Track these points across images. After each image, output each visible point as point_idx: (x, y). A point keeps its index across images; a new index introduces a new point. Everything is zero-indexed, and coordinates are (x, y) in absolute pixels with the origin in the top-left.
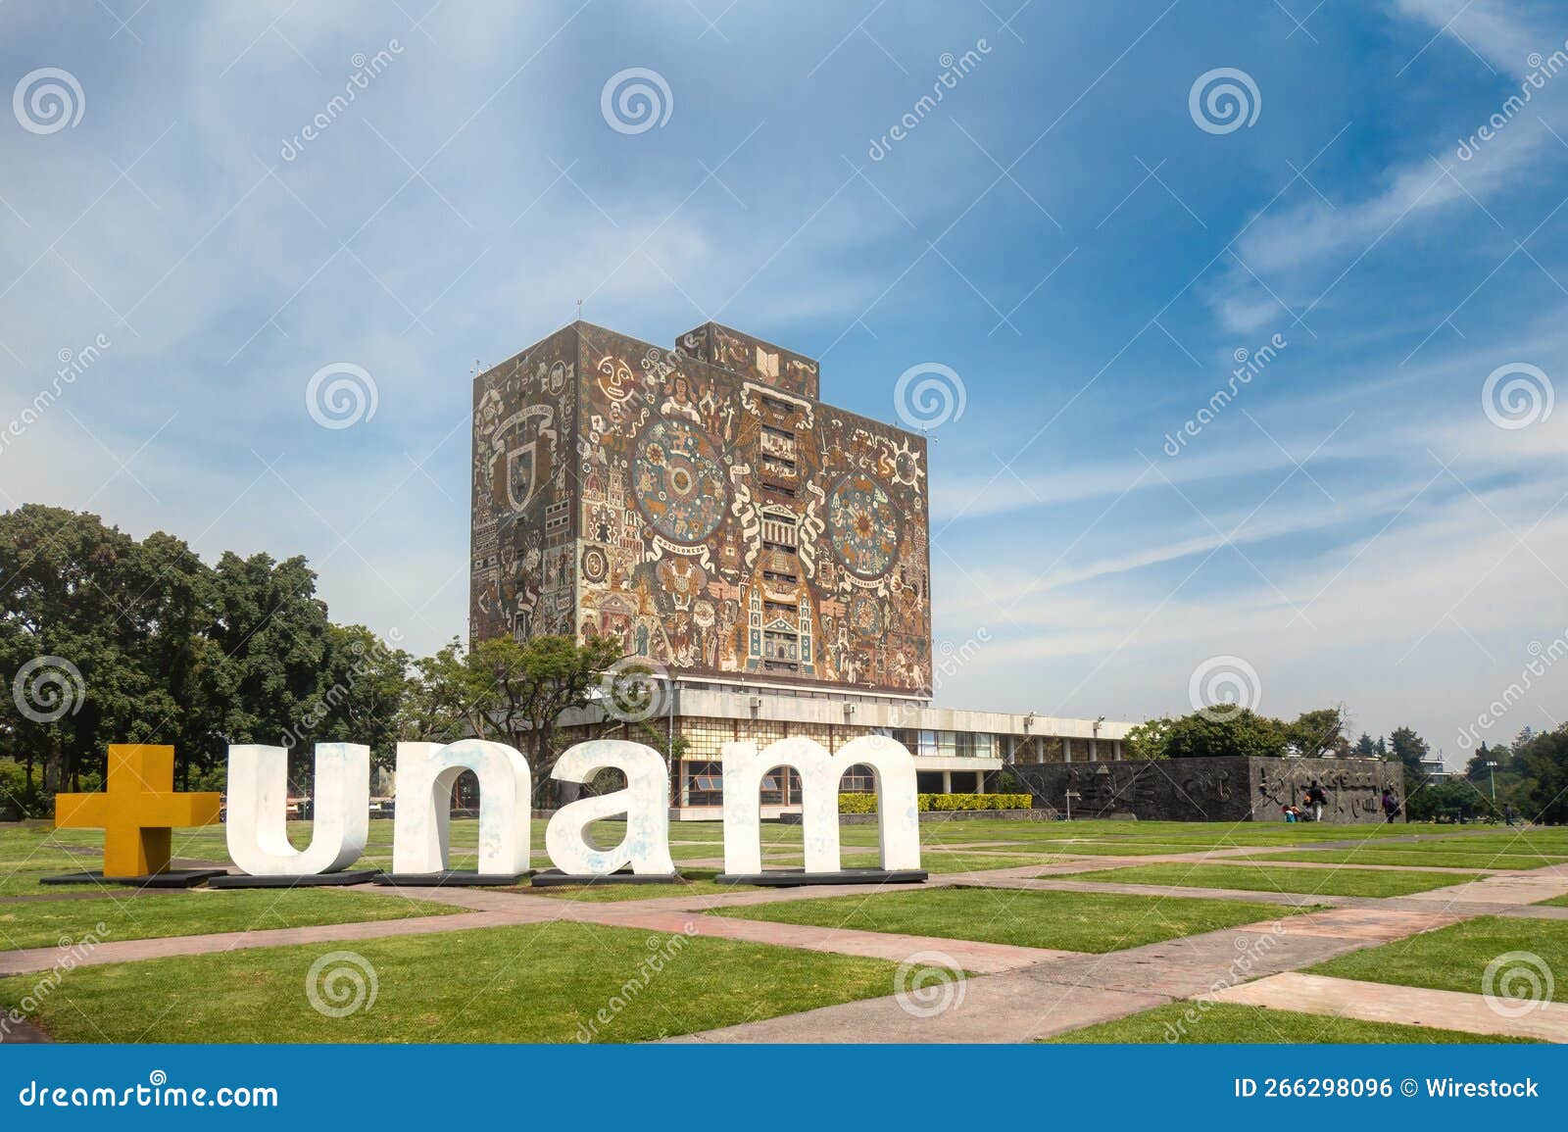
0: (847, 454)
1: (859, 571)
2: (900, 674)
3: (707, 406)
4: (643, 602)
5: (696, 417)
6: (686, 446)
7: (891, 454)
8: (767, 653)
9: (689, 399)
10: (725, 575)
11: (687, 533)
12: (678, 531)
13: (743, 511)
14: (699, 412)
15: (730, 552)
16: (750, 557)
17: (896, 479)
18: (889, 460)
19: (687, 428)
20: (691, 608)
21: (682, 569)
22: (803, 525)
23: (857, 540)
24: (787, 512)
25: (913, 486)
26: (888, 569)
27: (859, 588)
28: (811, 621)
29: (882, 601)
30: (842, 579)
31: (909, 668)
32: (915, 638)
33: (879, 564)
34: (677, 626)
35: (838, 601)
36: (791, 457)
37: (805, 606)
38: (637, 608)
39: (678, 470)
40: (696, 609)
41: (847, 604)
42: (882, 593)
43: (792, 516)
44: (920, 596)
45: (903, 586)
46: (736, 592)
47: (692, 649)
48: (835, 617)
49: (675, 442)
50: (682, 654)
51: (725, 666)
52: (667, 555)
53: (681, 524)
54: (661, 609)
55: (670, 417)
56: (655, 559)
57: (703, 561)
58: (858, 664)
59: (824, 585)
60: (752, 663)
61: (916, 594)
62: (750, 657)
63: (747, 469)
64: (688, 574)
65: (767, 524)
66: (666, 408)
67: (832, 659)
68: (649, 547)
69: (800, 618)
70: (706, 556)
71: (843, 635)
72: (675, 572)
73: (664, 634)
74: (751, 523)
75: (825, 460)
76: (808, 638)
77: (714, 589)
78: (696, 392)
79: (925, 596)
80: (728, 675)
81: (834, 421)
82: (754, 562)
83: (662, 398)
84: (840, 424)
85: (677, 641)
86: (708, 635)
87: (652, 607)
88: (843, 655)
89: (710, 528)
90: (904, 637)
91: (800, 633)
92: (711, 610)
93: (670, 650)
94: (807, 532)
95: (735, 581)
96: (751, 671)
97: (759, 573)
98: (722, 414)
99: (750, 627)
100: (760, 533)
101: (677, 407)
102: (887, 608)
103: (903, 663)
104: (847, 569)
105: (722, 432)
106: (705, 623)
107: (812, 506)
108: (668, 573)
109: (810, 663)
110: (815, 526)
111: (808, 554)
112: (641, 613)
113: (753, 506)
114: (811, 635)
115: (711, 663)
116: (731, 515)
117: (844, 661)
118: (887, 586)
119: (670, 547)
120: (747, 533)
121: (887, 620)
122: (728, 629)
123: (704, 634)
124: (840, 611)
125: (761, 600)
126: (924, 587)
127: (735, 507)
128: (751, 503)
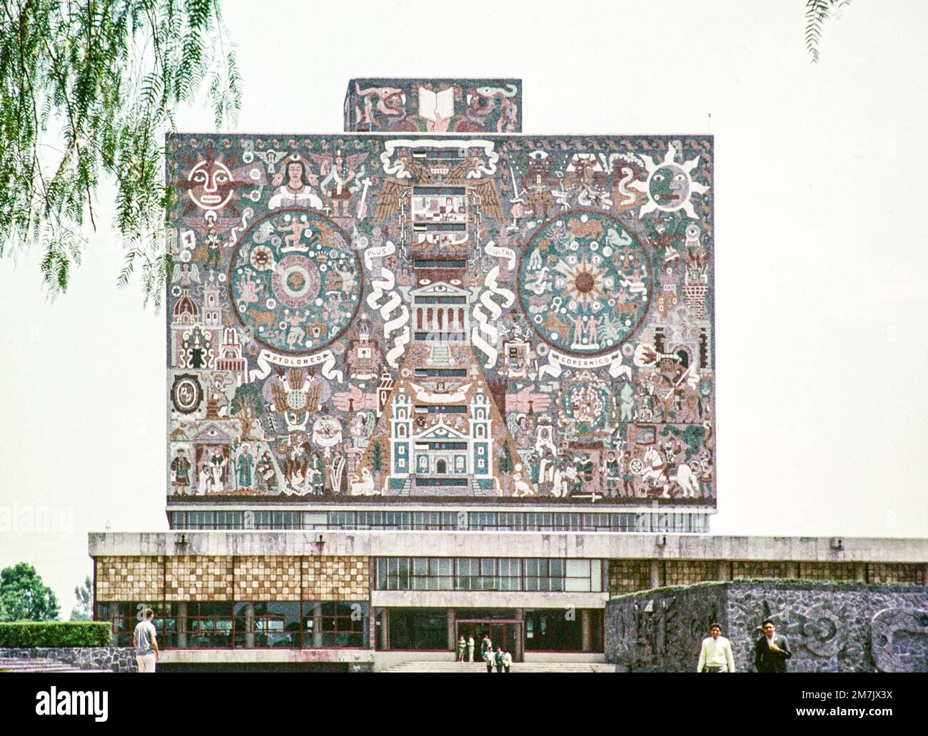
0: (555, 193)
1: (574, 346)
2: (650, 480)
3: (332, 186)
4: (247, 427)
5: (316, 203)
6: (303, 240)
7: (639, 174)
8: (419, 470)
9: (305, 182)
10: (356, 382)
11: (304, 340)
12: (291, 341)
13: (384, 299)
14: (320, 194)
15: (364, 353)
16: (392, 357)
17: (650, 207)
18: (637, 184)
19: (304, 218)
20: (310, 426)
21: (297, 382)
22: (478, 301)
23: (573, 306)
24: (450, 289)
25: (682, 211)
26: (628, 338)
27: (574, 370)
28: (489, 422)
29: (617, 384)
30: (544, 361)
31: (669, 469)
32: (683, 428)
33: (612, 333)
34: (290, 449)
35: (537, 391)
36: (460, 218)
37: (480, 404)
38: (239, 435)
39: (292, 269)
40: (316, 427)
41: (553, 394)
42: (617, 369)
43: (462, 293)
44: (693, 367)
45: (659, 356)
46: (374, 400)
47: (310, 473)
48: (531, 412)
49: (287, 238)
50: (296, 480)
51: (356, 490)
52: (279, 370)
53: (296, 331)
54: (269, 432)
55: (281, 211)
56: (262, 377)
57: (325, 371)
58: (571, 473)
59: (512, 374)
60: (396, 484)
61: (685, 364)
62: (394, 476)
63: (390, 248)
64: (306, 387)
65: (420, 311)
66: (274, 203)
67: (525, 468)
68: (254, 365)
69: (472, 421)
70: (330, 362)
71: (545, 435)
72: (287, 387)
73: (273, 460)
74: (396, 314)
75: (517, 211)
76: (485, 445)
77: (341, 401)
78: (316, 170)
79: (703, 365)
80: (362, 499)
81: (533, 155)
82: (401, 360)
83: (270, 190)
84: (544, 155)
85: (290, 467)
86: (333, 455)
87: (257, 431)
88: (544, 463)
89: (336, 330)
90: (661, 428)
91: (471, 441)
92: (336, 425)
93: (281, 477)
94: (484, 310)
95: (371, 386)
96: (395, 492)
97: (408, 372)
98: (352, 190)
99: (393, 440)
100: (409, 324)
101: (291, 196)
102: (627, 391)
103: (658, 462)
104: (553, 345)
105: (353, 210)
106: (325, 443)
107: (494, 273)
108: (277, 390)
109: (489, 476)
110: (498, 299)
111: (488, 339)
112: (243, 440)
113: (401, 294)
114: (490, 441)
115: (337, 488)
116: (368, 309)
117: (547, 469)
118: (627, 361)
119: (282, 360)
120: (389, 328)
121: (626, 408)
122: (361, 444)
123: (327, 454)
124: (541, 403)
125: (410, 406)
126: (703, 351)
127: (371, 300)
128: (395, 288)
